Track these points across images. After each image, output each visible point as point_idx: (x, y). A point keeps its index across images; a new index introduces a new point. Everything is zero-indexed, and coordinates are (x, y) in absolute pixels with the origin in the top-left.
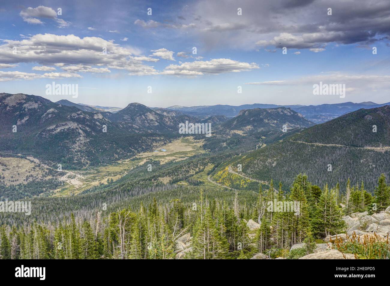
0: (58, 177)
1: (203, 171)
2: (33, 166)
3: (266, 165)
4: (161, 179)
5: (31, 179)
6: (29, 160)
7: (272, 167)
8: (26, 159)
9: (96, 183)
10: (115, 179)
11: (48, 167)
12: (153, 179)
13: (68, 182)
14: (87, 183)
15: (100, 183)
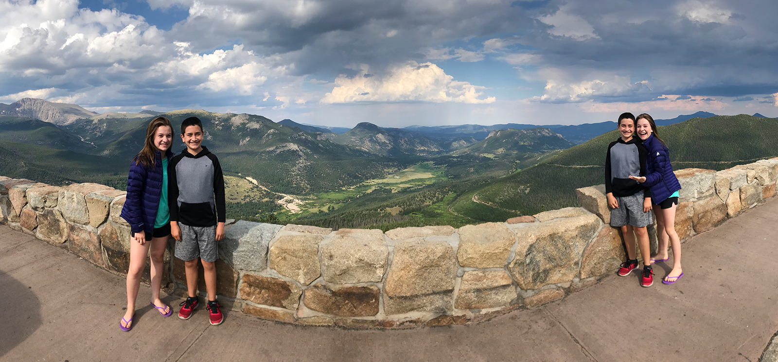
0: (276, 199)
1: (442, 200)
2: (251, 187)
3: (518, 192)
4: (388, 210)
5: (248, 200)
6: (248, 180)
7: (525, 193)
8: (245, 179)
9: (315, 210)
10: (336, 207)
11: (265, 189)
12: (379, 210)
13: (285, 206)
14: (304, 209)
15: (320, 210)
